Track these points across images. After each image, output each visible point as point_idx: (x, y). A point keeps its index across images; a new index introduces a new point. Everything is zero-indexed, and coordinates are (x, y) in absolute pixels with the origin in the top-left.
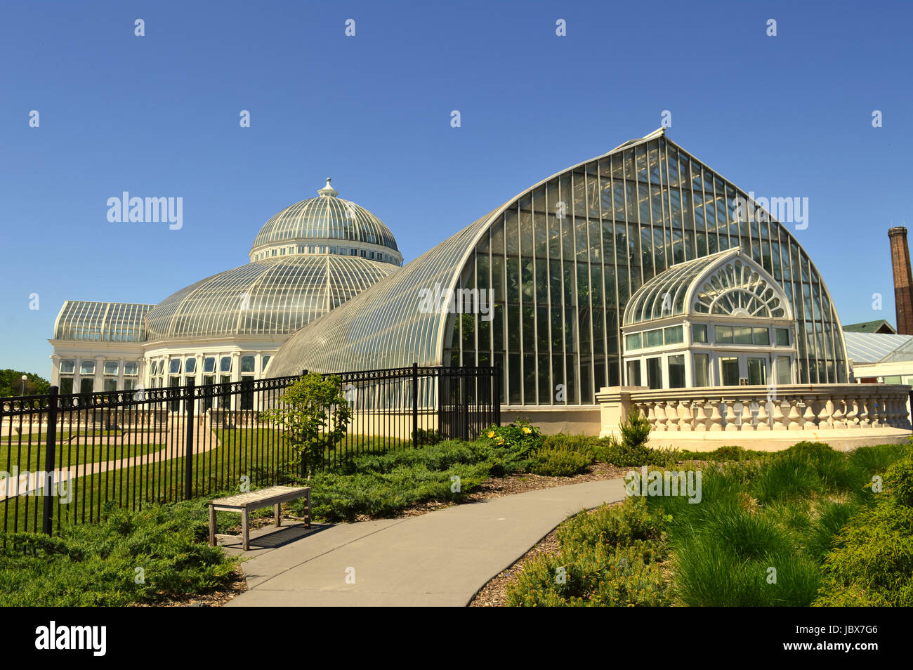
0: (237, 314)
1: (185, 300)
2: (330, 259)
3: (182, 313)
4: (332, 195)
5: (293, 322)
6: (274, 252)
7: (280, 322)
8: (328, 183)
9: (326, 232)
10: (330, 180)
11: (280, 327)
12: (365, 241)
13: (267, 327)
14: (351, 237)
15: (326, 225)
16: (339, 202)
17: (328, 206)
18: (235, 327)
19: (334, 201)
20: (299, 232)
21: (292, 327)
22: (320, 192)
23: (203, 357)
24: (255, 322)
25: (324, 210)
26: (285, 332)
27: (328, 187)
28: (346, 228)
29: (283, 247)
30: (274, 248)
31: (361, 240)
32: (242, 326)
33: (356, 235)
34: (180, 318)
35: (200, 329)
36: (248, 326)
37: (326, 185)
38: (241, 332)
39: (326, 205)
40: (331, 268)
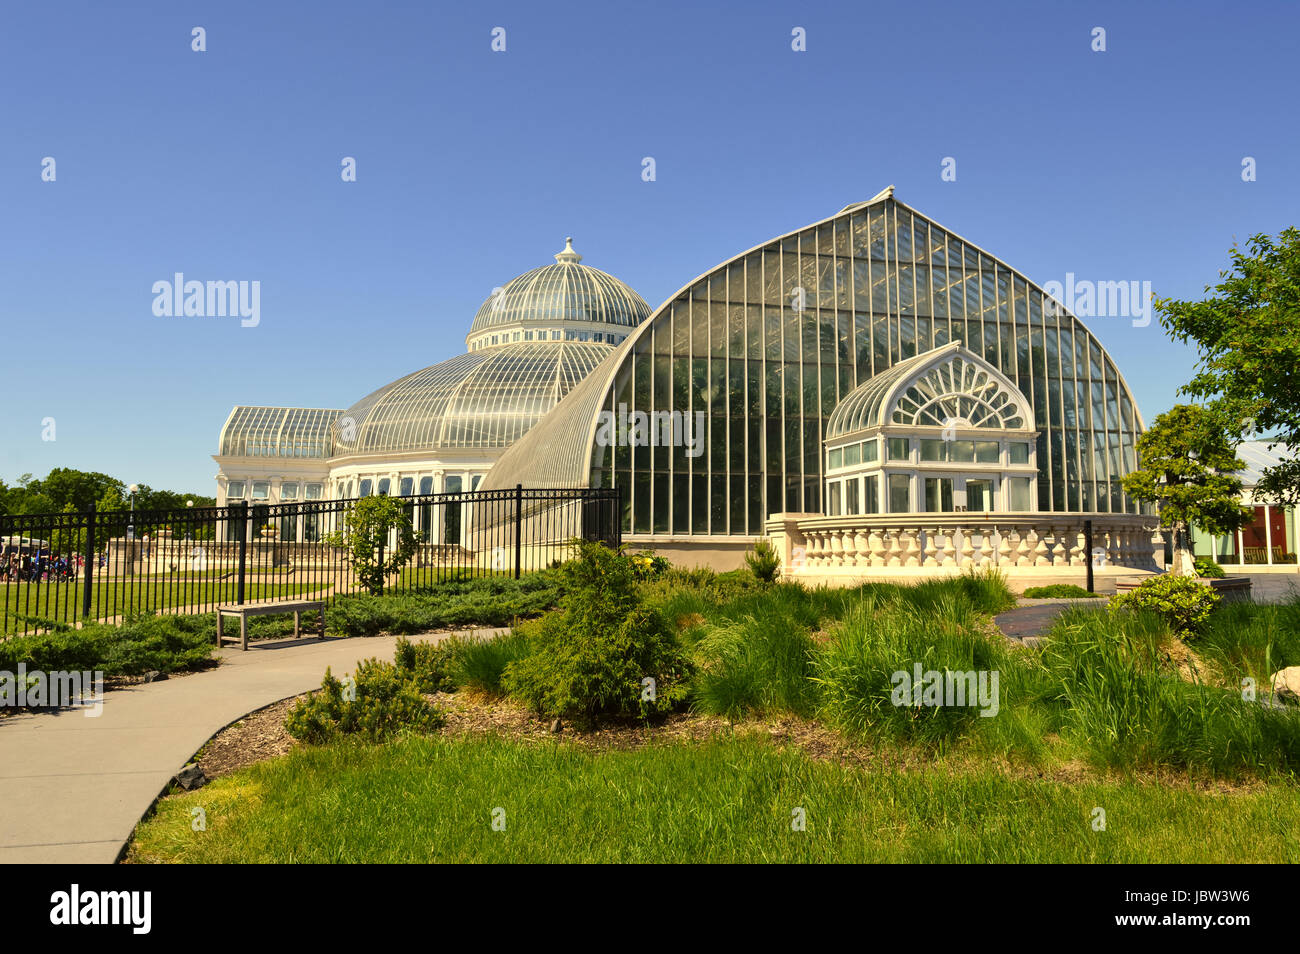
0: (440, 421)
1: (378, 405)
2: (565, 348)
3: (373, 420)
4: (574, 260)
5: (510, 431)
6: (495, 339)
7: (494, 432)
8: (568, 244)
9: (560, 311)
10: (570, 241)
11: (493, 438)
12: (614, 322)
13: (477, 438)
14: (595, 317)
15: (560, 302)
16: (580, 270)
17: (565, 276)
18: (437, 438)
19: (573, 269)
20: (526, 312)
21: (509, 437)
22: (557, 257)
23: (399, 477)
24: (462, 431)
25: (559, 282)
26: (500, 445)
27: (568, 250)
28: (587, 306)
29: (505, 332)
30: (494, 334)
31: (608, 321)
32: (446, 438)
33: (601, 315)
34: (371, 428)
35: (395, 441)
36: (453, 437)
37: (564, 248)
38: (444, 445)
39: (562, 274)
40: (564, 360)
